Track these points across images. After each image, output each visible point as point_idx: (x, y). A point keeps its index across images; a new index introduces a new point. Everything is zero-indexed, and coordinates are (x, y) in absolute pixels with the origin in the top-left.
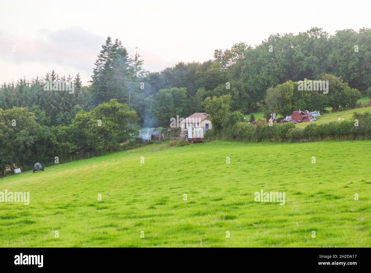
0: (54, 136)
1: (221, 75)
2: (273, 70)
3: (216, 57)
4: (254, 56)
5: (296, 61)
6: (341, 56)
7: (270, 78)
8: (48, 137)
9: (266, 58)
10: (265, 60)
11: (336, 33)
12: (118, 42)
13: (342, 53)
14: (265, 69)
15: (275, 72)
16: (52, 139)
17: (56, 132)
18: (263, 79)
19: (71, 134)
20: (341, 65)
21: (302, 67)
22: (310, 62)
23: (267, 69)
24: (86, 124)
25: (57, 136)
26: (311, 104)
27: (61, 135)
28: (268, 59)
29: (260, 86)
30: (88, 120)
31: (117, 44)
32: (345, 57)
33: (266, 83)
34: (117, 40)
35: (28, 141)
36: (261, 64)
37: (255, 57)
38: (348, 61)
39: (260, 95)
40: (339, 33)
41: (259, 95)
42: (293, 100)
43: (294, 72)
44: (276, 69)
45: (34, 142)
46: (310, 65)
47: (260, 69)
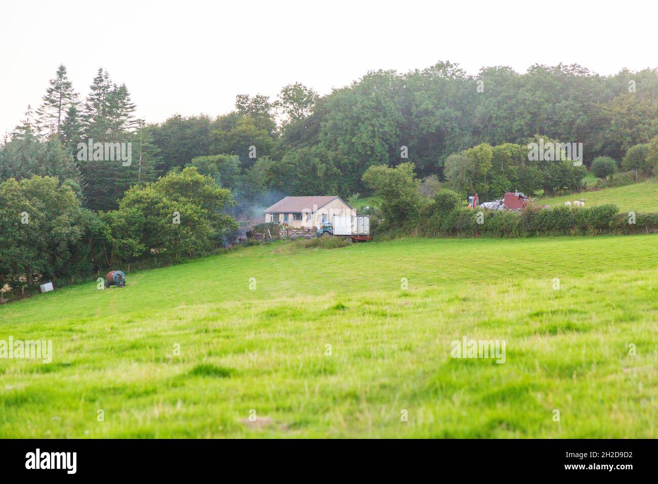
0: (108, 227)
1: (257, 138)
2: (381, 130)
3: (239, 107)
4: (345, 105)
5: (417, 116)
6: (499, 109)
7: (377, 143)
8: (99, 230)
9: (366, 109)
10: (366, 113)
11: (480, 72)
12: (102, 73)
13: (499, 104)
14: (366, 128)
15: (384, 133)
16: (105, 232)
17: (108, 220)
18: (363, 143)
19: (134, 224)
20: (500, 125)
21: (428, 125)
22: (446, 118)
23: (370, 128)
24: (154, 208)
25: (113, 229)
26: (517, 183)
27: (119, 226)
28: (370, 111)
29: (357, 155)
30: (157, 203)
31: (101, 77)
32: (505, 111)
33: (368, 151)
34: (101, 70)
35: (73, 236)
36: (357, 121)
37: (347, 107)
38: (511, 117)
39: (355, 172)
40: (488, 73)
41: (353, 172)
42: (490, 175)
43: (412, 134)
44: (386, 129)
45: (81, 238)
46: (447, 123)
47: (356, 128)
